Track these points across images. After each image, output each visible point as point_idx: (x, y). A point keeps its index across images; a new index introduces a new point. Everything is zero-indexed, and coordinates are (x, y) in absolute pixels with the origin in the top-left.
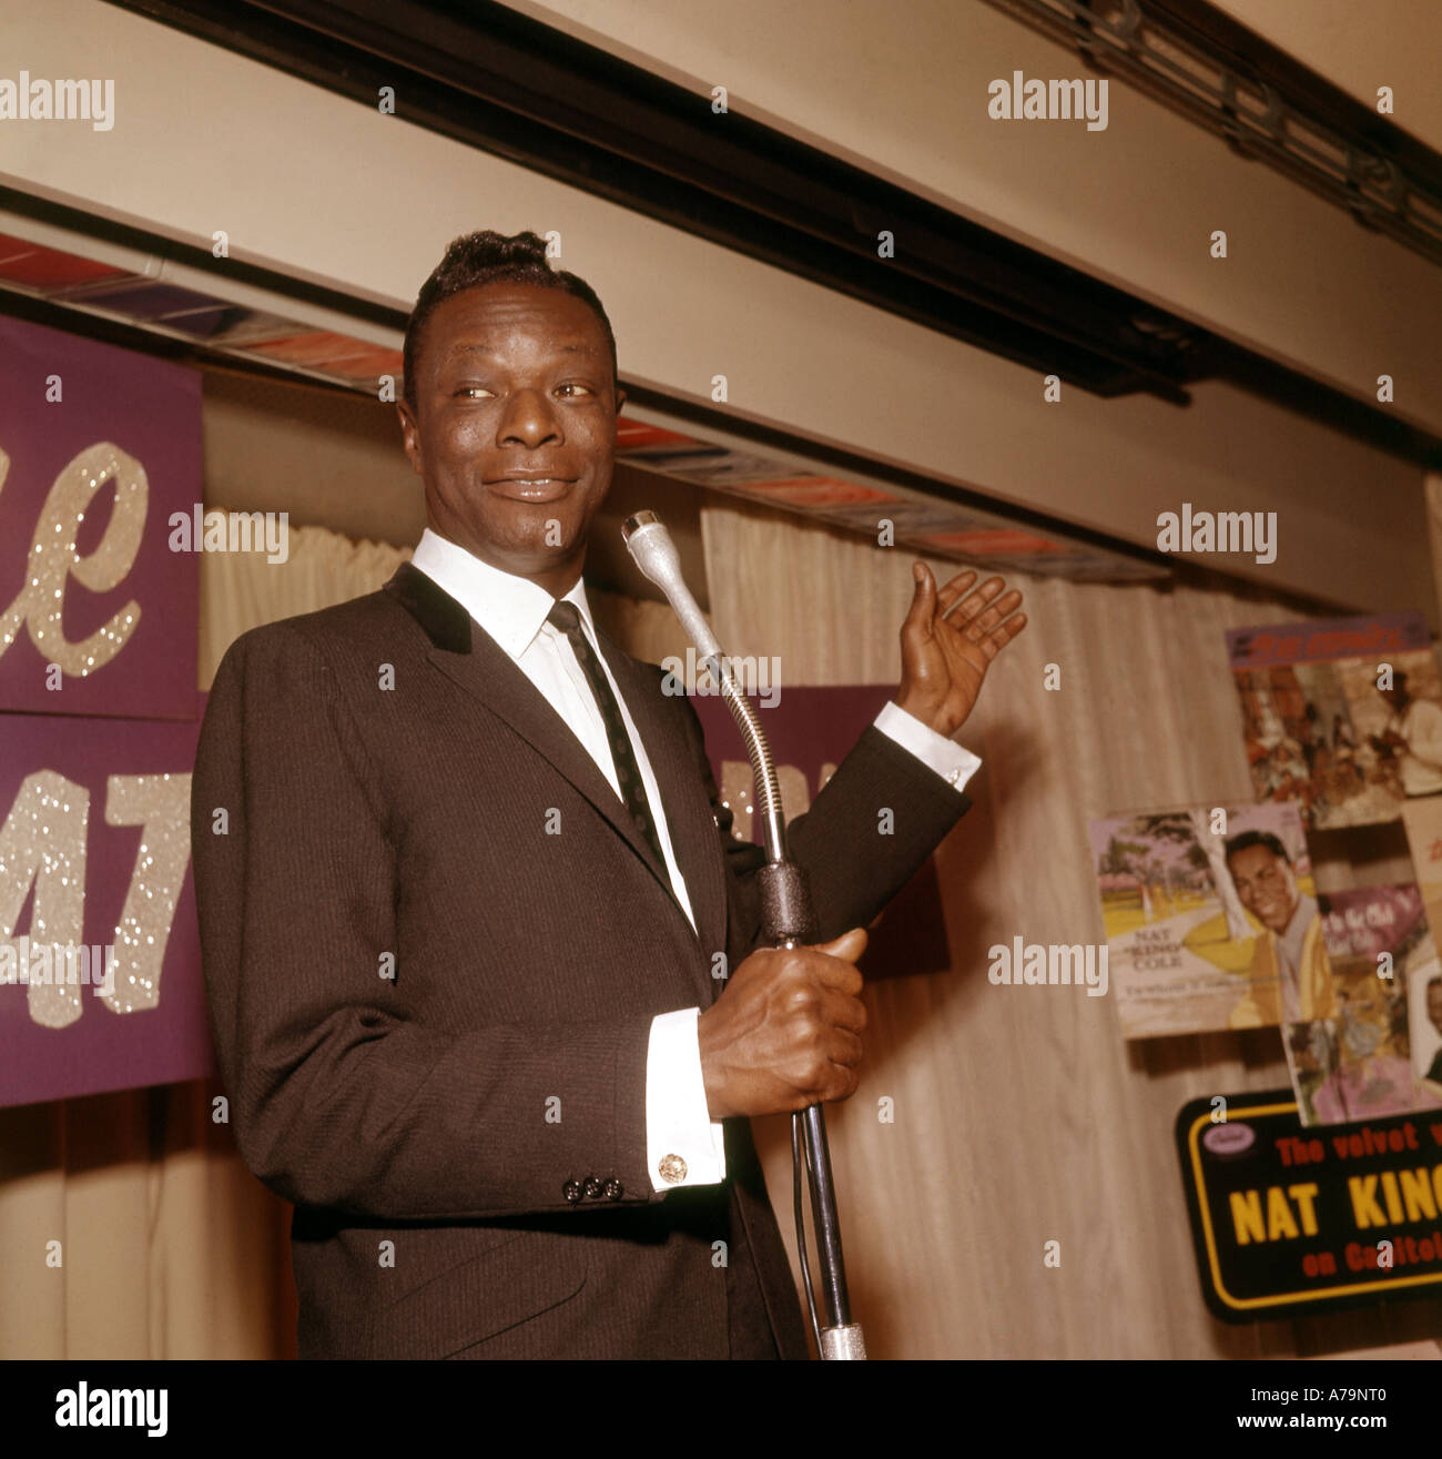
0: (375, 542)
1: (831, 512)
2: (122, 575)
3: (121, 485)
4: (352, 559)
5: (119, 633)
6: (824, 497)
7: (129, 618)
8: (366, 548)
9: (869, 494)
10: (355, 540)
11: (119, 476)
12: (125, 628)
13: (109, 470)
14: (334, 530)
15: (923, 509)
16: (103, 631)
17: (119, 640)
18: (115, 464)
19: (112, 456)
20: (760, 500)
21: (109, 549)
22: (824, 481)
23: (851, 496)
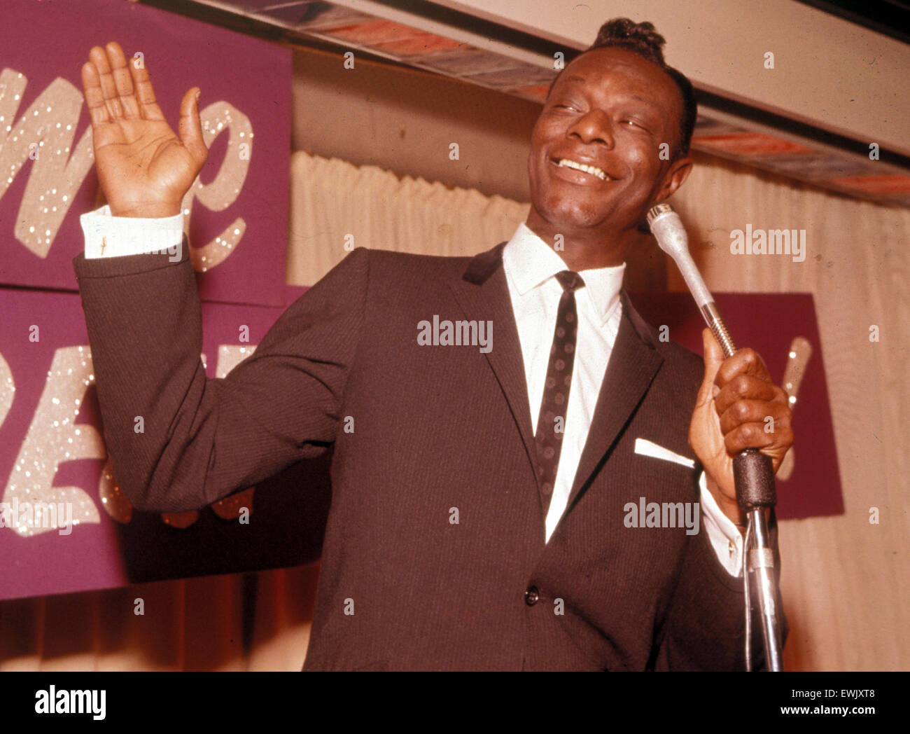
0: (414, 177)
1: (759, 160)
2: (233, 199)
3: (233, 133)
4: (398, 190)
5: (229, 242)
6: (753, 148)
7: (237, 230)
8: (408, 181)
9: (789, 146)
10: (400, 175)
11: (231, 126)
12: (234, 238)
13: (225, 122)
14: (385, 168)
15: (832, 158)
16: (218, 240)
17: (230, 246)
18: (228, 118)
19: (227, 112)
20: (705, 150)
21: (223, 179)
22: (754, 135)
23: (774, 148)
